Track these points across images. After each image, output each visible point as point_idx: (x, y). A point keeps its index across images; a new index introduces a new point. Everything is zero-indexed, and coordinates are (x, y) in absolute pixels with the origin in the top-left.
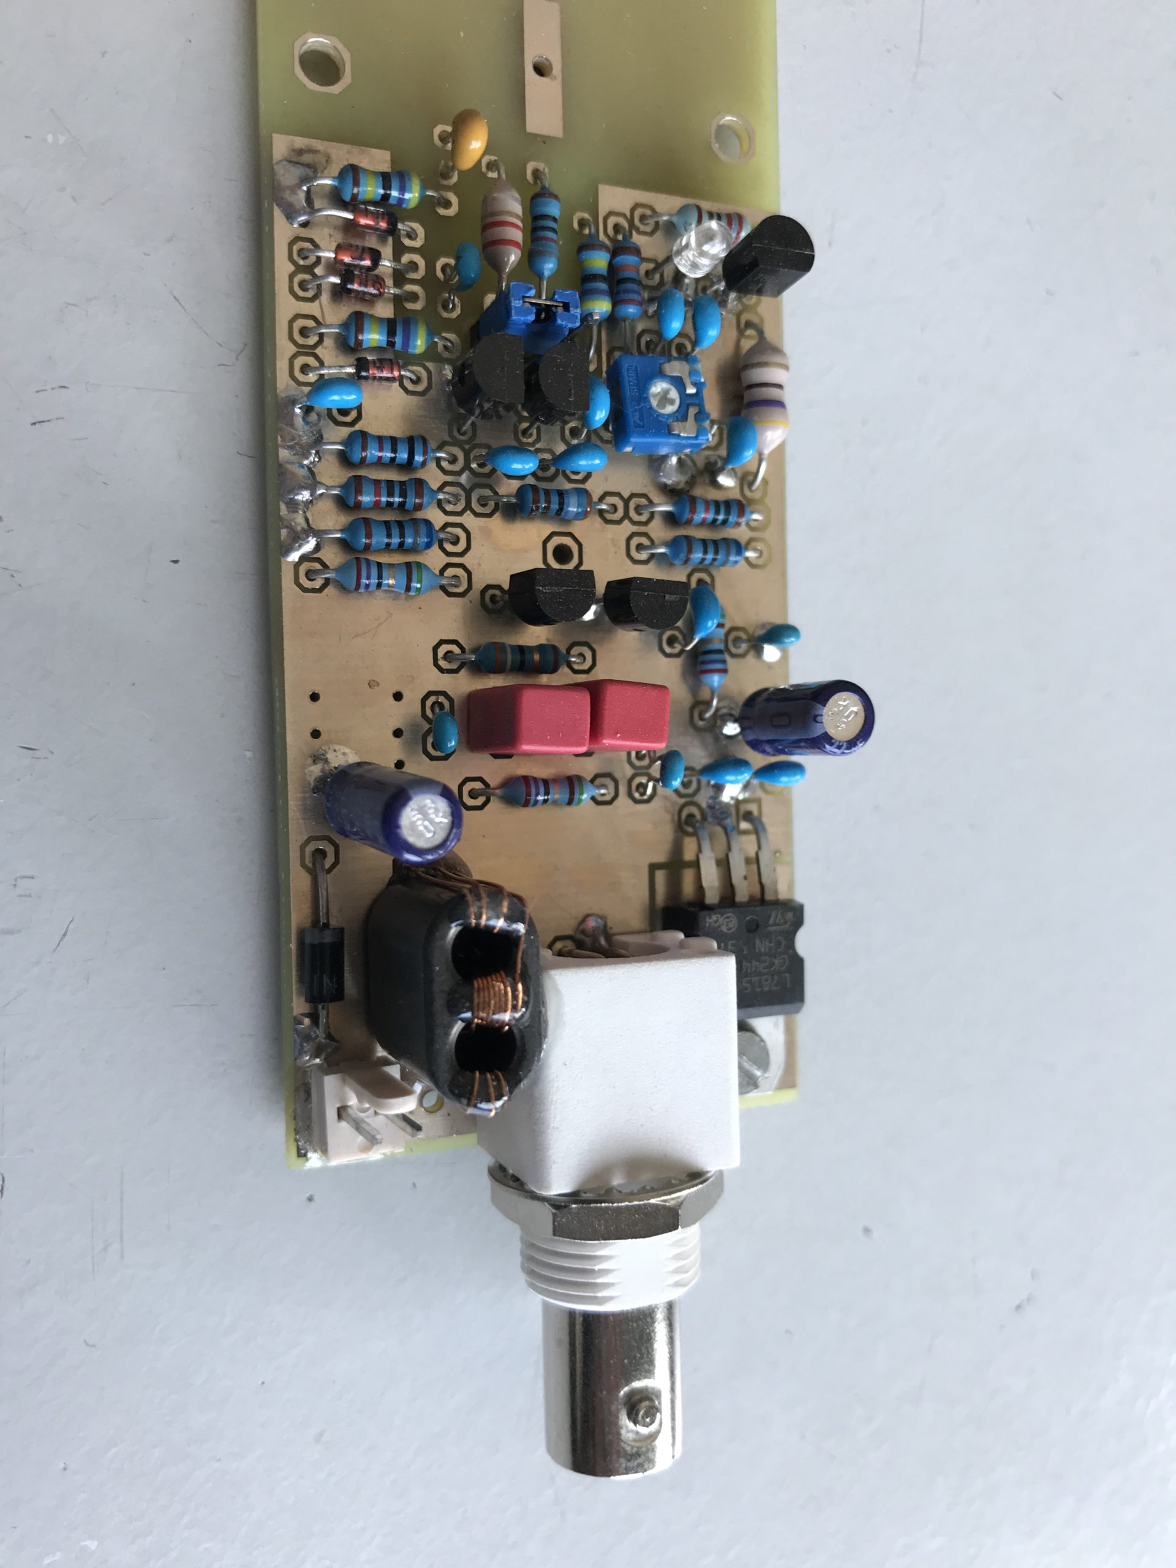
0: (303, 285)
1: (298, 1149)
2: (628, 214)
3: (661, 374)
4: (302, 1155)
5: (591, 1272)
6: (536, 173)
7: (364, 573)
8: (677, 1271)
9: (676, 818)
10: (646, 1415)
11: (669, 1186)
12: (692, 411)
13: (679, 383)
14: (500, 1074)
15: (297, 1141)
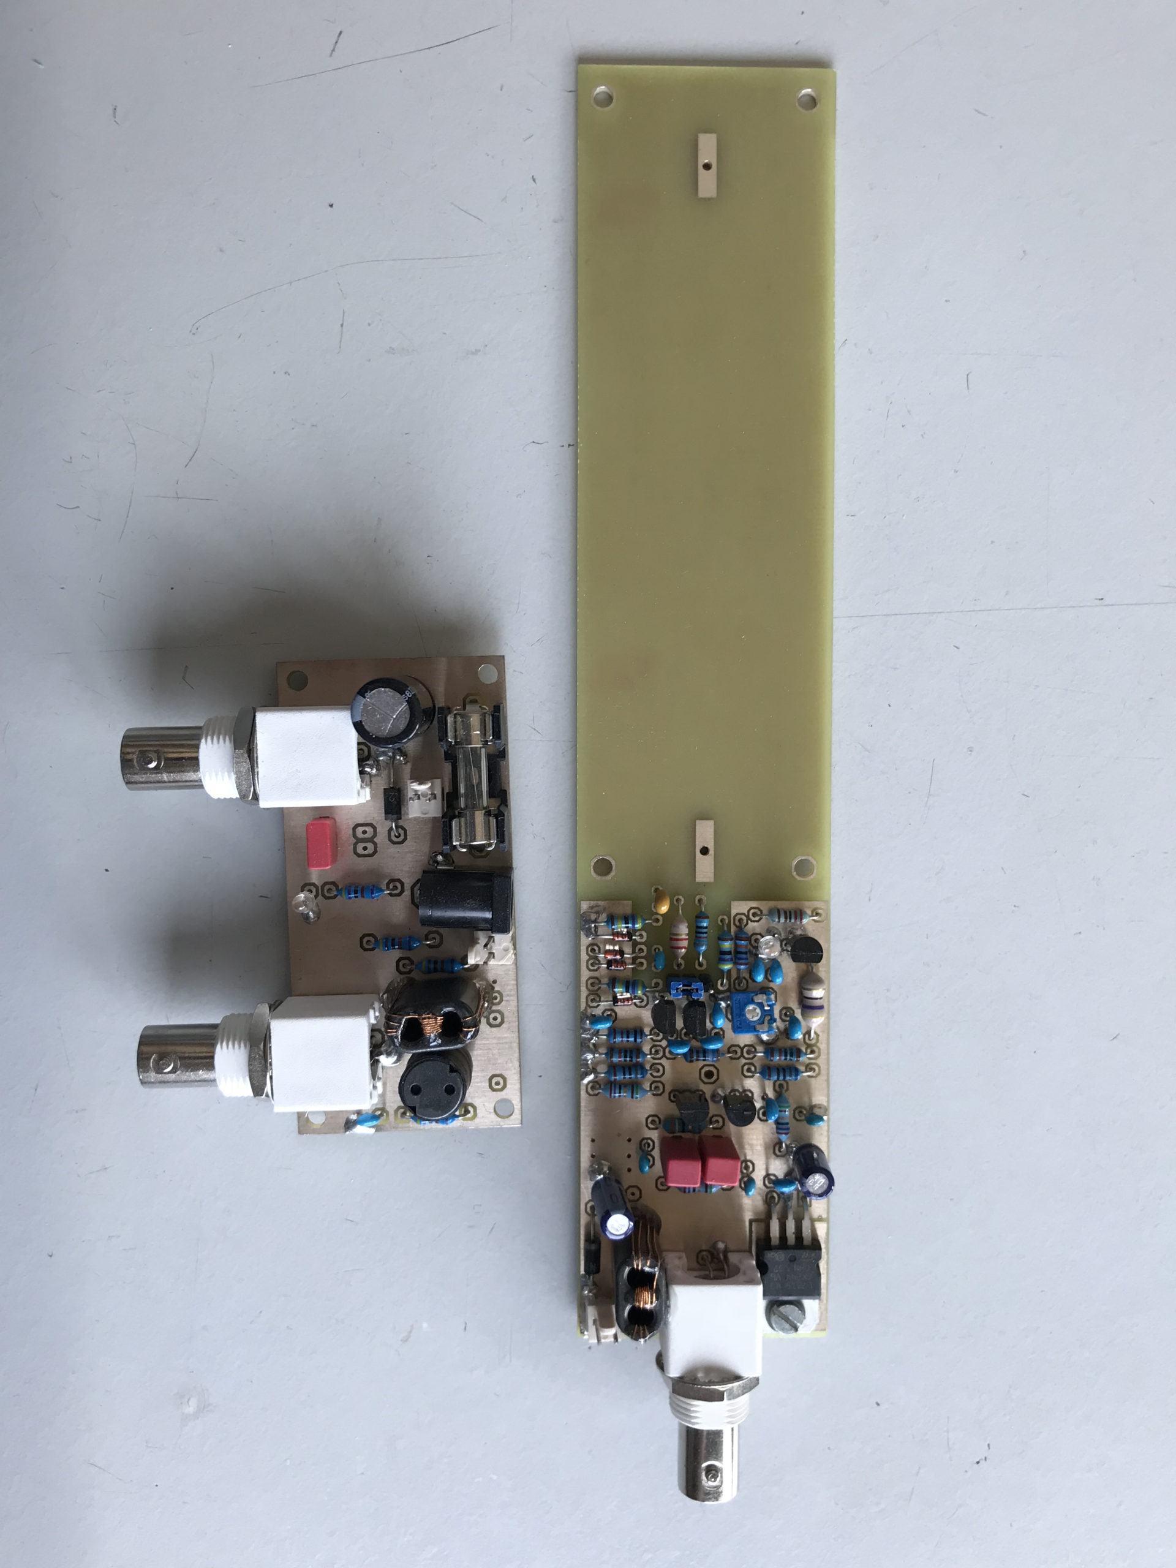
0: (592, 965)
1: (581, 1330)
2: (747, 914)
3: (752, 1002)
4: (582, 1333)
5: (689, 1410)
6: (700, 901)
7: (613, 1092)
8: (730, 1417)
9: (764, 1198)
10: (712, 1477)
11: (723, 1382)
12: (767, 1018)
13: (761, 1005)
14: (646, 1328)
15: (580, 1327)
